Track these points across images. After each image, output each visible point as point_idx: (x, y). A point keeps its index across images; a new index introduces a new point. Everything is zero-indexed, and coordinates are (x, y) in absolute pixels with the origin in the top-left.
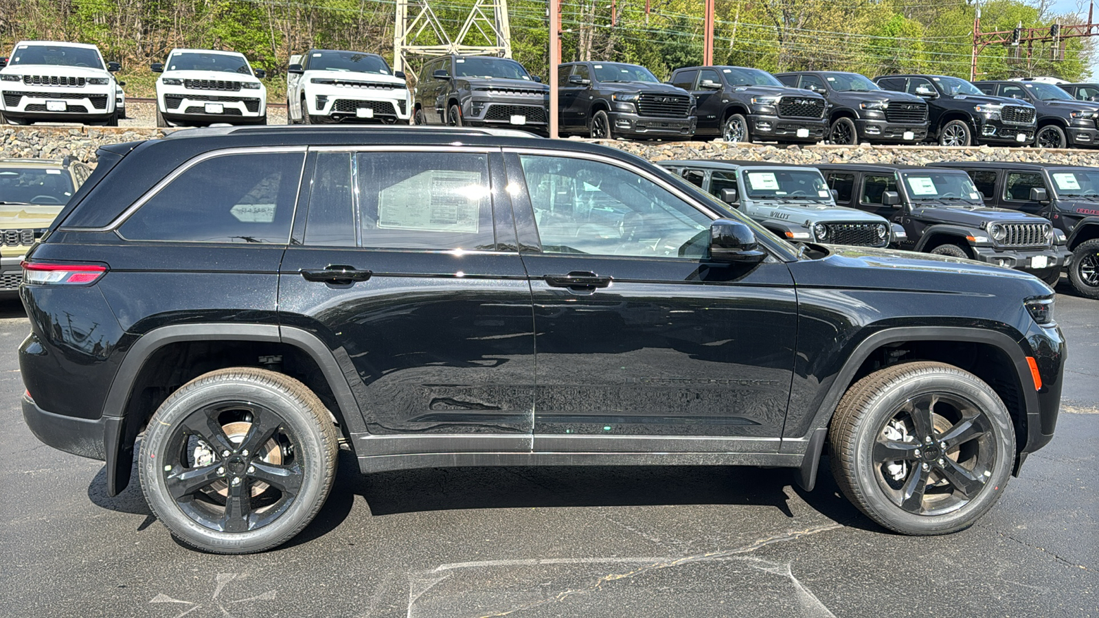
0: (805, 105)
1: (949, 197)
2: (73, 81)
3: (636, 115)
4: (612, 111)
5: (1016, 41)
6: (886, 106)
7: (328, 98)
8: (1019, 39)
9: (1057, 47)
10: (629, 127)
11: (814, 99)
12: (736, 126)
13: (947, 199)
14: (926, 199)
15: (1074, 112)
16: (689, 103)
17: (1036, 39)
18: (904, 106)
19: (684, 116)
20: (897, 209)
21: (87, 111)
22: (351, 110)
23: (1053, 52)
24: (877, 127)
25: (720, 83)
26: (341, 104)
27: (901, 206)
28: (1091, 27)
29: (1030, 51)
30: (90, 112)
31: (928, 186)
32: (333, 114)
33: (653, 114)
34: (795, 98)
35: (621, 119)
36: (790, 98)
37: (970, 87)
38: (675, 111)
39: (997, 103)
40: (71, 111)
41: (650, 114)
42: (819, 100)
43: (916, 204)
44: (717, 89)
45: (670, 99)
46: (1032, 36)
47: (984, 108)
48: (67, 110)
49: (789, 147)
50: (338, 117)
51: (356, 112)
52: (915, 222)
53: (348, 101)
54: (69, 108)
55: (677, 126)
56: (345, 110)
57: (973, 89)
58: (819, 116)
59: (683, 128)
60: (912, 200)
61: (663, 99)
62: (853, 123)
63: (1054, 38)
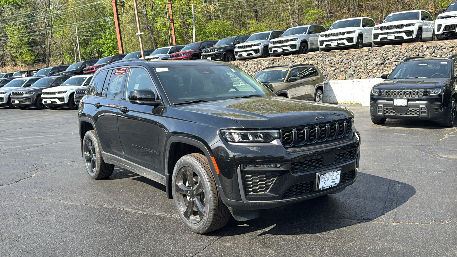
2: (340, 34)
7: (442, 26)
21: (345, 44)
22: (453, 30)
26: (447, 27)
30: (346, 45)
32: (443, 33)
40: (340, 45)
48: (338, 45)
50: (446, 34)
51: (455, 30)
53: (451, 25)
54: (338, 44)
56: (450, 30)
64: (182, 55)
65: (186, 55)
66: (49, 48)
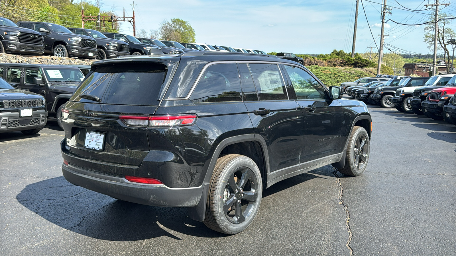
0: (90, 43)
1: (70, 80)
3: (19, 42)
4: (5, 40)
5: (99, 20)
6: (117, 45)
8: (100, 19)
9: (114, 24)
10: (16, 48)
11: (93, 41)
12: (60, 50)
13: (69, 81)
14: (57, 81)
15: (171, 51)
16: (42, 38)
17: (106, 20)
18: (123, 46)
19: (40, 44)
20: (43, 86)
23: (112, 26)
24: (114, 53)
25: (48, 30)
27: (44, 85)
28: (125, 18)
29: (104, 24)
31: (57, 74)
33: (27, 42)
34: (87, 40)
35: (10, 44)
36: (85, 39)
37: (136, 40)
38: (37, 42)
39: (151, 46)
41: (25, 42)
42: (95, 41)
43: (52, 84)
44: (47, 33)
45: (34, 36)
46: (104, 19)
47: (147, 48)
49: (85, 60)
52: (51, 93)
55: (38, 49)
57: (137, 41)
58: (95, 48)
59: (41, 50)
60: (49, 82)
61: (31, 35)
62: (104, 52)
63: (112, 21)
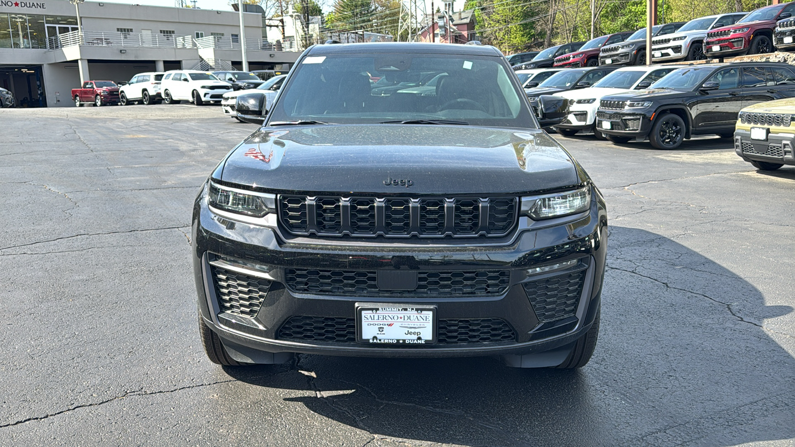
64: (731, 32)
65: (741, 32)
66: (552, 22)
